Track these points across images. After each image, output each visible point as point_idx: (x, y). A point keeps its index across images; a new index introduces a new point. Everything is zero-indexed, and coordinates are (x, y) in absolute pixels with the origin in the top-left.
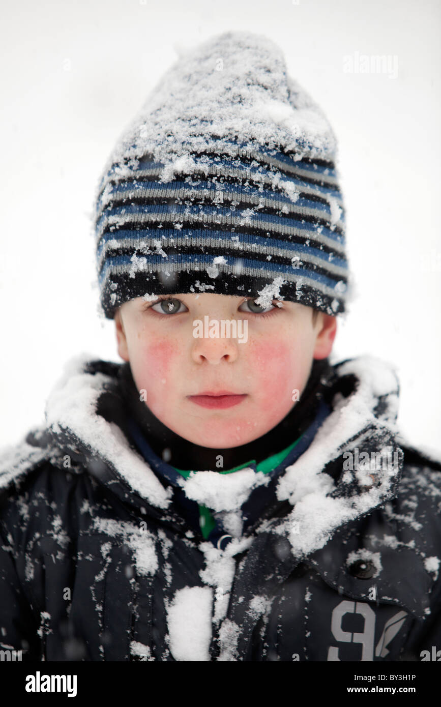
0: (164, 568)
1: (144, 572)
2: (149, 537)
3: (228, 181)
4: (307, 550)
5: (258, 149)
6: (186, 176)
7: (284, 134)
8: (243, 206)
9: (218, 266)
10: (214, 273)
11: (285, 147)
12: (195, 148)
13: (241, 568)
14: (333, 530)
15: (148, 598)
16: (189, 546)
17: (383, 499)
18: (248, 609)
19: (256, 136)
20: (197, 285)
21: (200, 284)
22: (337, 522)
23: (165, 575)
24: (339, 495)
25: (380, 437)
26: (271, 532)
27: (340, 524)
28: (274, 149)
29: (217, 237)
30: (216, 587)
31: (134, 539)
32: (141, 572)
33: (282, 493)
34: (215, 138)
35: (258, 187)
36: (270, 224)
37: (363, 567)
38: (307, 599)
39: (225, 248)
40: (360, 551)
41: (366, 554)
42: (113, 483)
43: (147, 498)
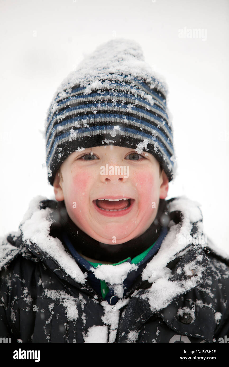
0: (82, 316)
1: (71, 319)
2: (73, 300)
3: (119, 91)
4: (158, 308)
5: (133, 79)
6: (98, 90)
7: (146, 73)
8: (127, 103)
9: (116, 130)
10: (113, 134)
11: (146, 80)
12: (102, 78)
13: (123, 316)
14: (172, 299)
15: (74, 333)
16: (96, 302)
17: (198, 283)
18: (127, 339)
19: (132, 73)
20: (105, 141)
21: (107, 140)
22: (174, 295)
23: (82, 320)
24: (175, 279)
25: (196, 250)
26: (139, 297)
27: (176, 296)
28: (141, 80)
29: (115, 117)
30: (110, 326)
31: (66, 302)
32: (69, 319)
33: (145, 276)
34: (111, 74)
35: (134, 95)
36: (141, 113)
37: (186, 317)
38: (157, 334)
39: (119, 122)
40: (184, 308)
41: (187, 310)
42: (57, 270)
43: (74, 279)
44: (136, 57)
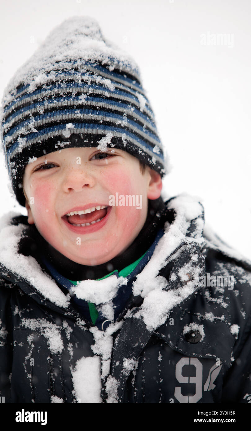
0: (68, 347)
1: (56, 352)
2: (56, 329)
3: (68, 81)
5: (85, 63)
6: (43, 85)
7: (99, 54)
8: (79, 94)
9: (69, 129)
10: (67, 134)
11: (102, 62)
12: (47, 69)
13: (116, 342)
15: (60, 368)
16: (84, 329)
17: (196, 288)
18: (122, 369)
19: (82, 56)
20: (59, 144)
21: (61, 143)
23: (69, 351)
24: (170, 288)
25: (190, 249)
26: (132, 317)
28: (95, 63)
29: (65, 113)
30: (102, 355)
31: (47, 331)
32: (53, 352)
33: (136, 291)
34: (58, 62)
35: (87, 83)
36: (99, 103)
37: (193, 335)
38: (160, 359)
39: (72, 119)
40: (191, 324)
41: (195, 326)
42: (33, 294)
43: (55, 302)
44: (89, 36)
